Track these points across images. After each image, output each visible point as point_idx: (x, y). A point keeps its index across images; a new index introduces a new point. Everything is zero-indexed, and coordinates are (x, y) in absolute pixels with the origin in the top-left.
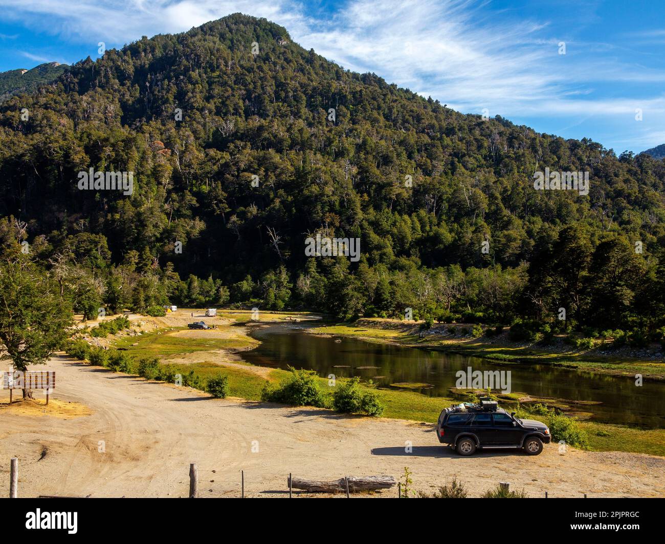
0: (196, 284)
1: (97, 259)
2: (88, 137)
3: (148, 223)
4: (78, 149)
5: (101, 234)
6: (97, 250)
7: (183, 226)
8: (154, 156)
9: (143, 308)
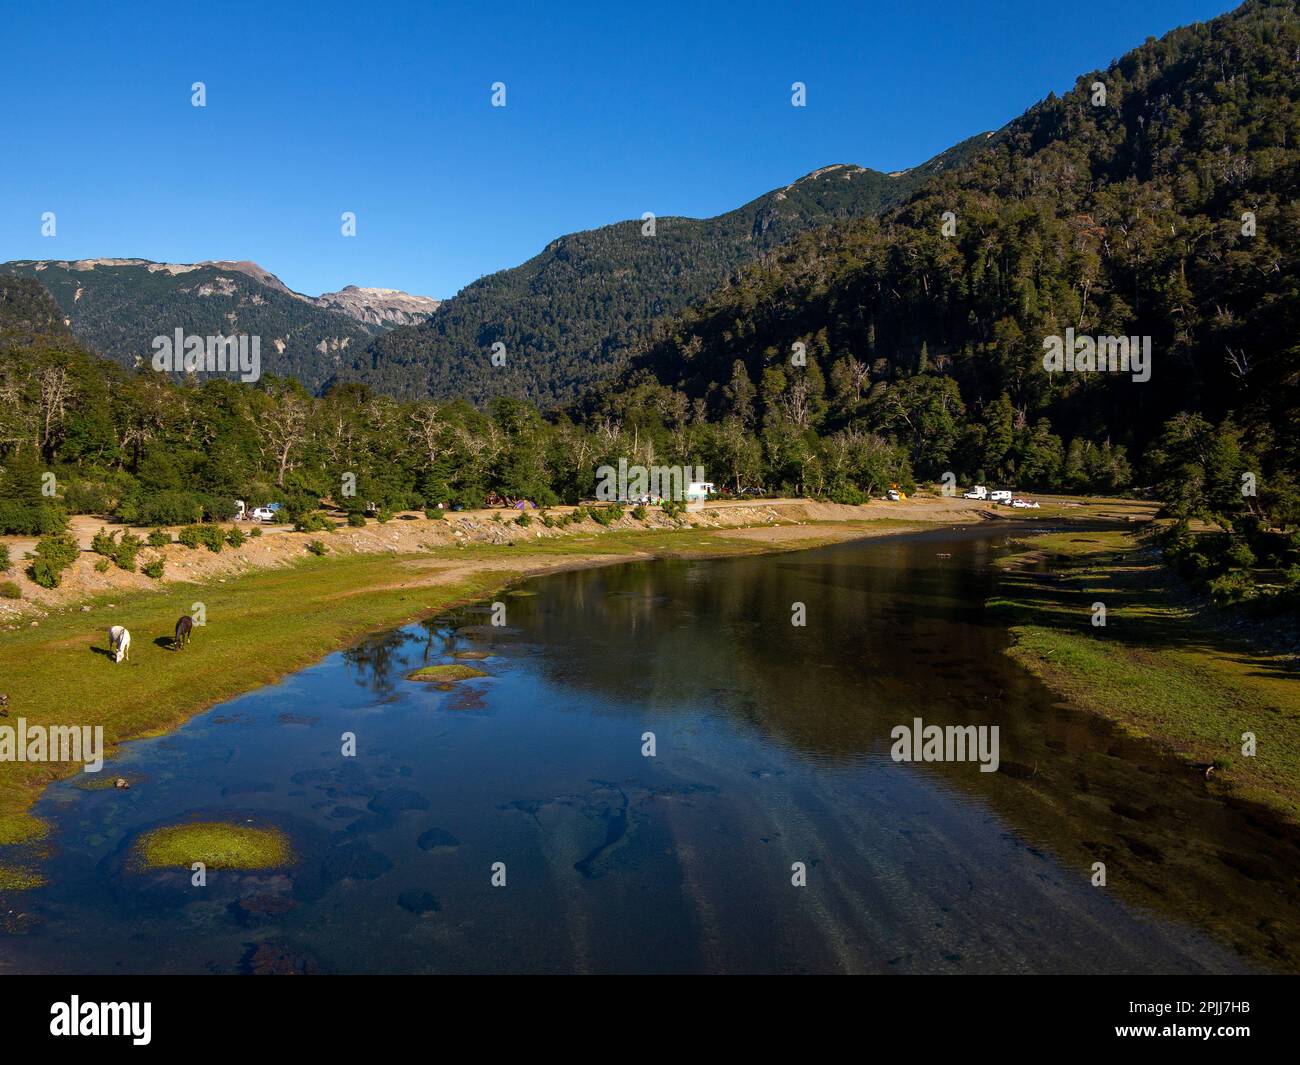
0: (1076, 454)
1: (940, 414)
2: (969, 225)
5: (946, 377)
6: (940, 402)
8: (1071, 242)
9: (823, 490)
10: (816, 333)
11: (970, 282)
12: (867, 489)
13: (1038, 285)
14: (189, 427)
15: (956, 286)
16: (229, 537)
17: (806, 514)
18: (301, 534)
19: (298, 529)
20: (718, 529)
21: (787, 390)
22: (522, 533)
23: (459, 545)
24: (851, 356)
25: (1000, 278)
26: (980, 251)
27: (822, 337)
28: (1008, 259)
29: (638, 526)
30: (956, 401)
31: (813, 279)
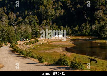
1: (35, 23)
5: (35, 16)
24: (12, 12)
30: (37, 20)
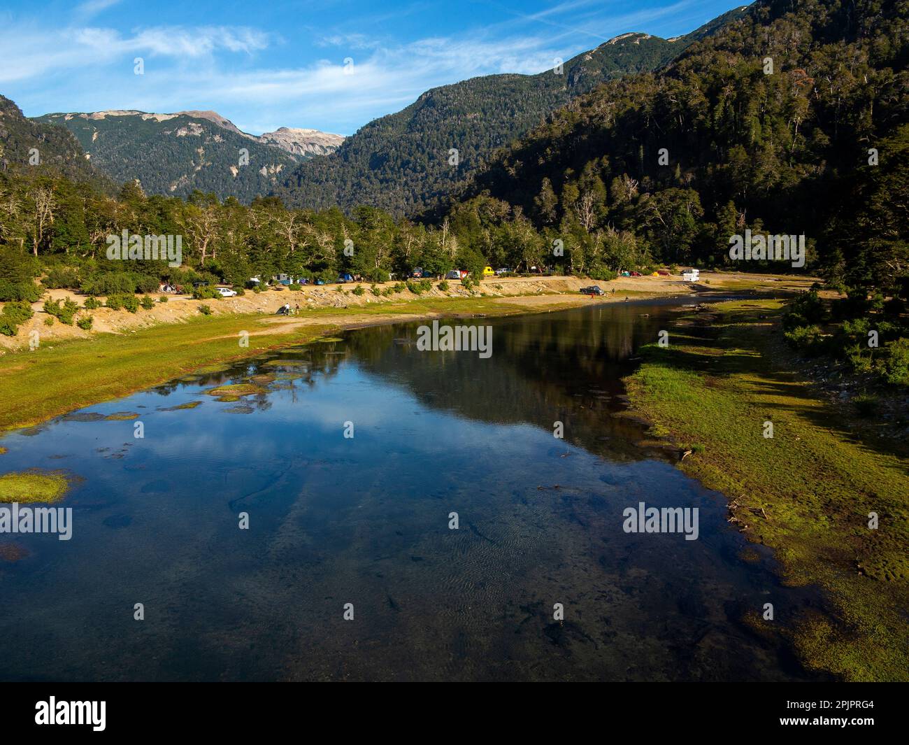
1: (685, 216)
2: (715, 77)
3: (758, 173)
4: (697, 93)
5: (691, 189)
6: (686, 207)
7: (798, 173)
8: (788, 89)
9: (583, 271)
10: (601, 158)
11: (712, 120)
12: (617, 270)
13: (762, 121)
14: (137, 229)
15: (701, 123)
16: (142, 303)
17: (567, 287)
18: (196, 300)
19: (195, 297)
20: (500, 297)
21: (579, 199)
22: (357, 300)
23: (309, 308)
24: (625, 175)
25: (735, 116)
26: (720, 97)
27: (606, 162)
28: (741, 102)
29: (442, 295)
30: (697, 206)
31: (602, 118)
